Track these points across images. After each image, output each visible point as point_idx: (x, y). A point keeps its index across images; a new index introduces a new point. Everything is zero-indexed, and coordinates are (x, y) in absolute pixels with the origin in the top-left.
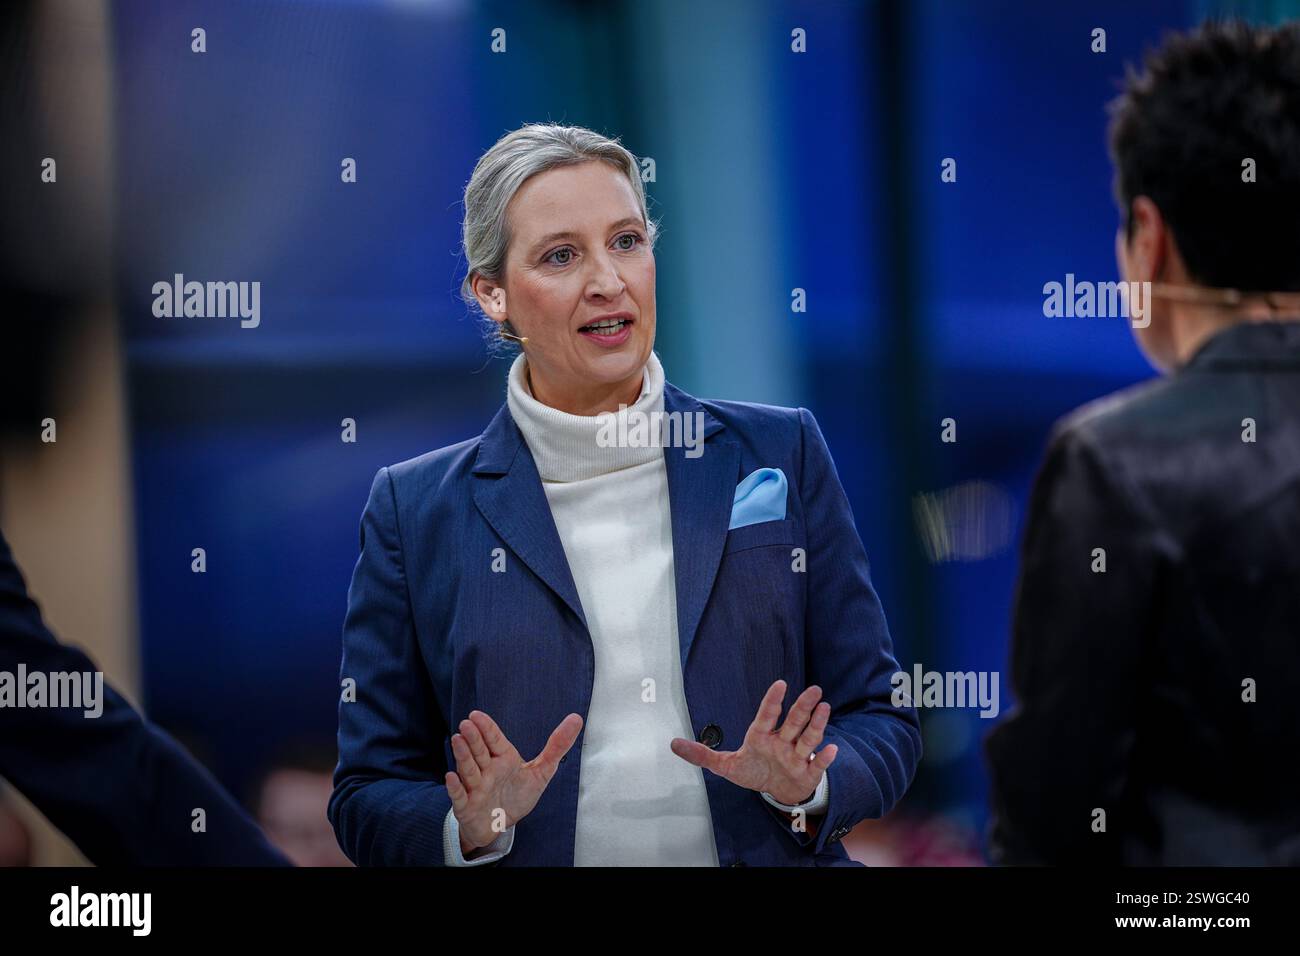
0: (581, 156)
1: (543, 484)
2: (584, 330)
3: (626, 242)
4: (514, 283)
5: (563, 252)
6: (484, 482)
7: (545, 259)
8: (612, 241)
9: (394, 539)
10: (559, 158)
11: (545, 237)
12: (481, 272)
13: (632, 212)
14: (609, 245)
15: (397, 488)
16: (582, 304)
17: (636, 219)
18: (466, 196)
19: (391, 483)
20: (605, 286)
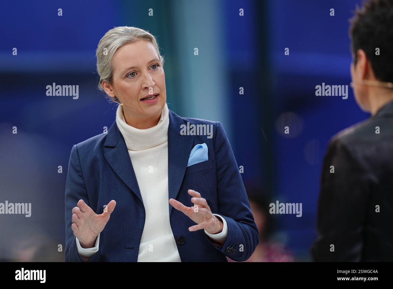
0: (136, 39)
1: (129, 151)
2: (142, 100)
3: (154, 67)
4: (117, 85)
5: (133, 73)
6: (108, 149)
7: (127, 76)
8: (149, 68)
9: (79, 168)
10: (128, 41)
11: (126, 69)
12: (105, 80)
13: (155, 57)
14: (148, 69)
15: (79, 151)
16: (141, 91)
17: (157, 59)
18: (97, 54)
19: (77, 149)
20: (148, 84)
